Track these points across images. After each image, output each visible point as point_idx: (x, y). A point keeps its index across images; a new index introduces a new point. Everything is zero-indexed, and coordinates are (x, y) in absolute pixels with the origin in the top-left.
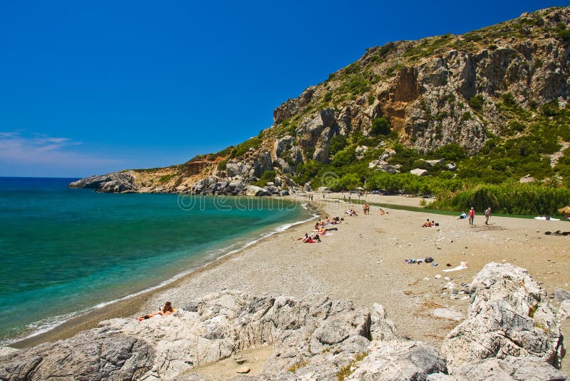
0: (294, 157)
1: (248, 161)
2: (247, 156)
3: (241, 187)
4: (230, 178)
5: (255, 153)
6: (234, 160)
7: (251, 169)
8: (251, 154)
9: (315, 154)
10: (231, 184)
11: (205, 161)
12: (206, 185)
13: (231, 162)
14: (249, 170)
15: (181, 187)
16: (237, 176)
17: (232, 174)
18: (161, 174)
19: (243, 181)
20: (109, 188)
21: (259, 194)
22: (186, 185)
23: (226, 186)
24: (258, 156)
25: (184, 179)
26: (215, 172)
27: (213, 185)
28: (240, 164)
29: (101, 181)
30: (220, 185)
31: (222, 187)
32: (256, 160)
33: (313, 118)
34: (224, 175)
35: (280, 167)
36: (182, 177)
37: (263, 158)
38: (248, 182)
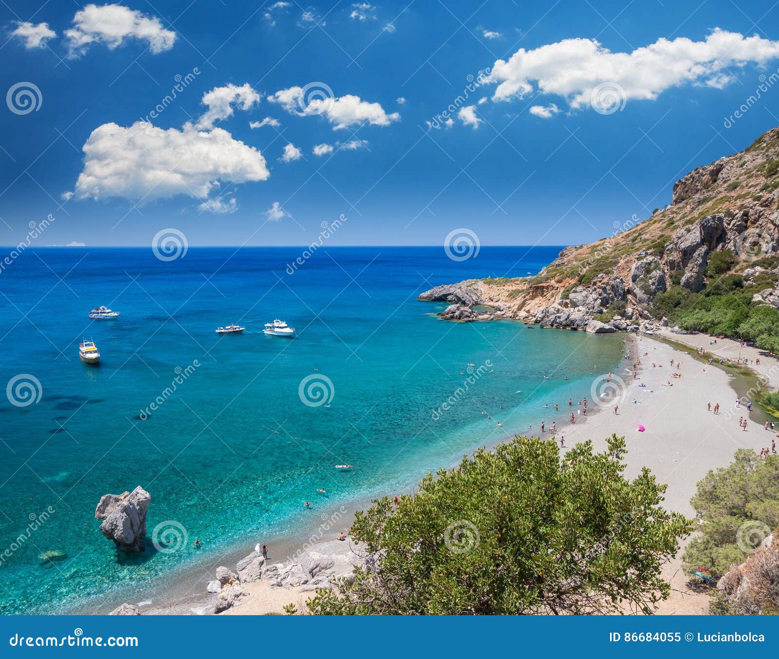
0: (653, 284)
1: (595, 289)
2: (595, 284)
3: (583, 320)
4: (572, 309)
5: (605, 280)
6: (580, 288)
7: (597, 299)
8: (600, 281)
9: (683, 279)
10: (572, 317)
11: (553, 282)
12: (546, 313)
13: (575, 292)
14: (595, 300)
15: (522, 314)
16: (581, 308)
17: (574, 305)
18: (510, 288)
19: (587, 313)
20: (450, 315)
21: (601, 331)
22: (528, 312)
23: (566, 319)
24: (607, 284)
25: (529, 302)
26: (558, 300)
27: (552, 317)
28: (585, 293)
29: (449, 294)
30: (559, 317)
31: (561, 320)
32: (604, 289)
33: (689, 231)
34: (566, 305)
35: (635, 295)
36: (526, 300)
37: (613, 286)
38: (592, 314)
